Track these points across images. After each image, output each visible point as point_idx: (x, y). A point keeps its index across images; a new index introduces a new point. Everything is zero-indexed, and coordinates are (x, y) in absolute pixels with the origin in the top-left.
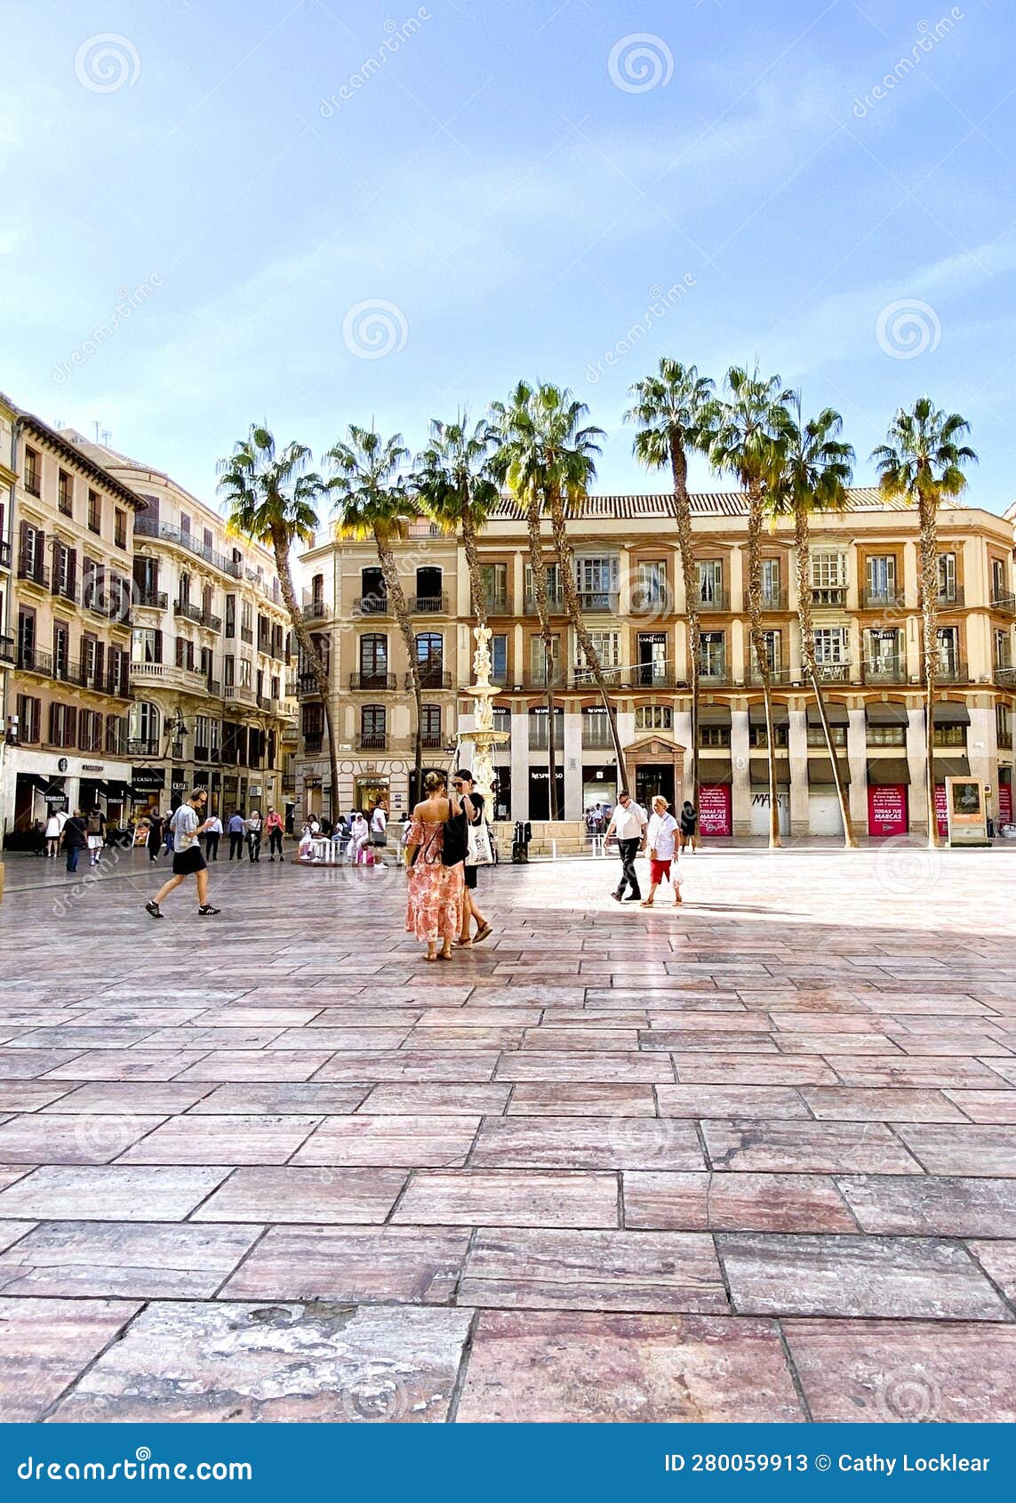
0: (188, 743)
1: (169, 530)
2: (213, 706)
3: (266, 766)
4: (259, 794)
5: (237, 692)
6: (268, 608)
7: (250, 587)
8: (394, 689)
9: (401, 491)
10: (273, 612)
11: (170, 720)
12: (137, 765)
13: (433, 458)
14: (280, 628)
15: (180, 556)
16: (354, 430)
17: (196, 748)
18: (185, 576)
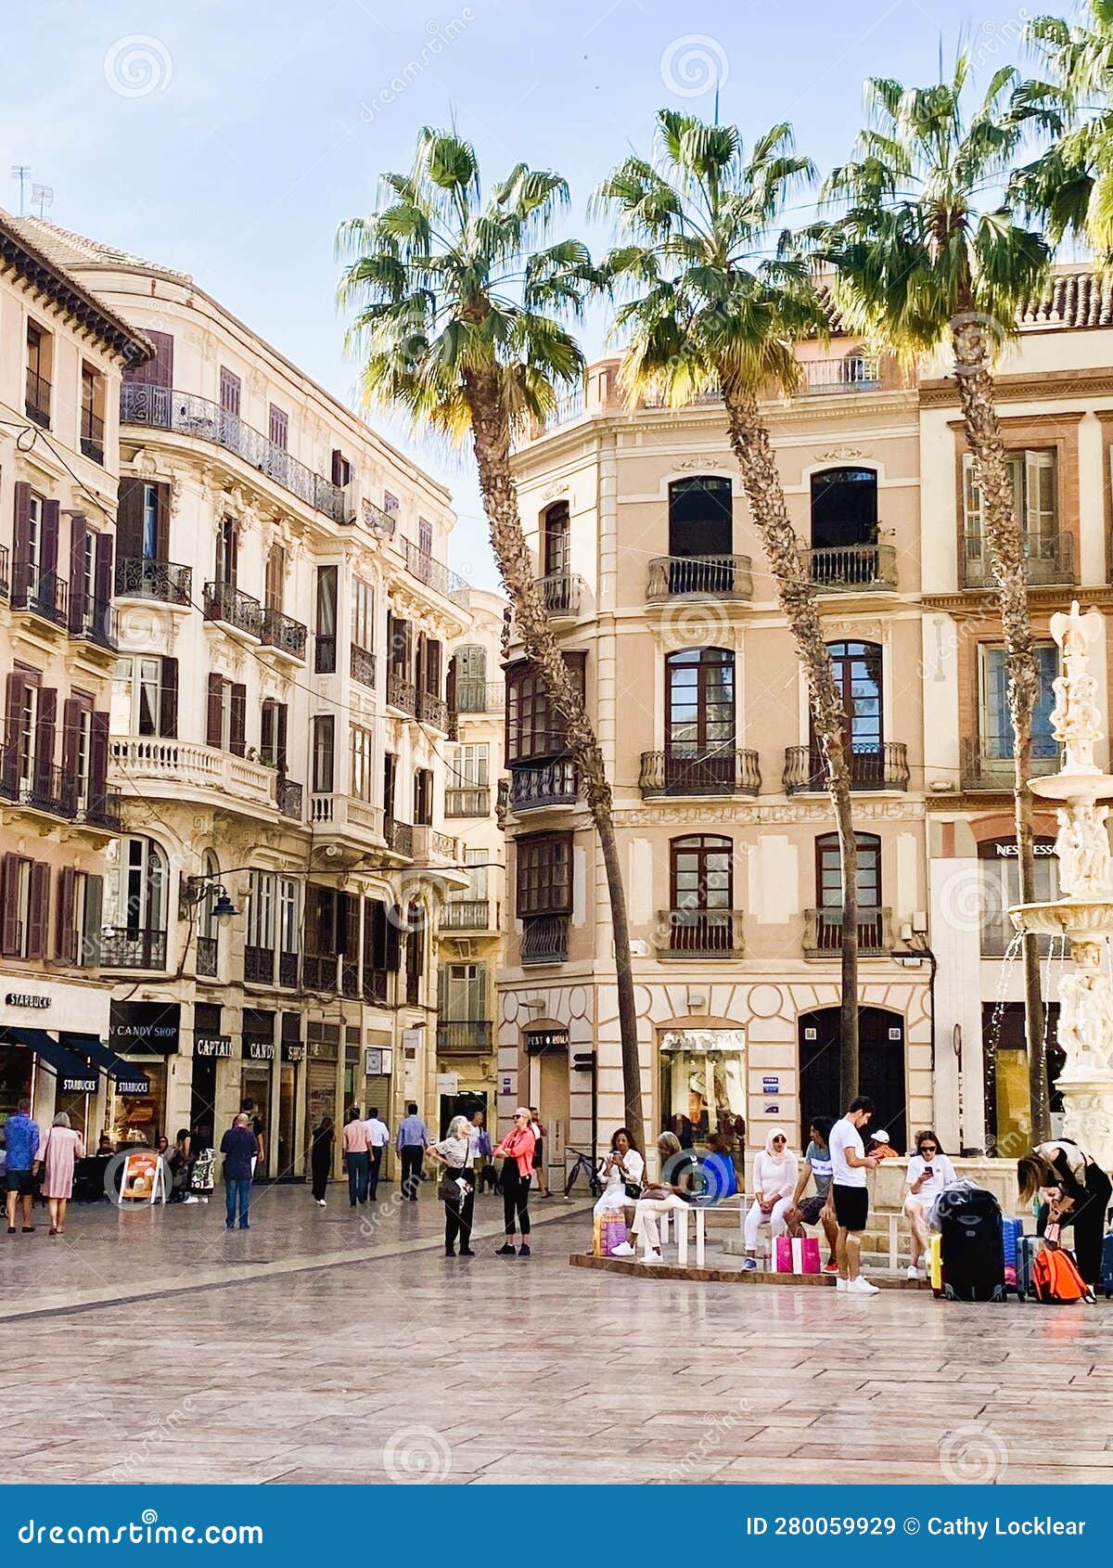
0: (232, 939)
1: (196, 411)
2: (287, 845)
3: (403, 999)
4: (387, 1070)
5: (340, 808)
6: (409, 598)
7: (372, 544)
8: (755, 791)
9: (794, 269)
10: (418, 607)
11: (191, 879)
12: (120, 992)
13: (876, 178)
14: (434, 645)
15: (218, 474)
16: (673, 124)
17: (248, 948)
18: (228, 525)
